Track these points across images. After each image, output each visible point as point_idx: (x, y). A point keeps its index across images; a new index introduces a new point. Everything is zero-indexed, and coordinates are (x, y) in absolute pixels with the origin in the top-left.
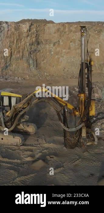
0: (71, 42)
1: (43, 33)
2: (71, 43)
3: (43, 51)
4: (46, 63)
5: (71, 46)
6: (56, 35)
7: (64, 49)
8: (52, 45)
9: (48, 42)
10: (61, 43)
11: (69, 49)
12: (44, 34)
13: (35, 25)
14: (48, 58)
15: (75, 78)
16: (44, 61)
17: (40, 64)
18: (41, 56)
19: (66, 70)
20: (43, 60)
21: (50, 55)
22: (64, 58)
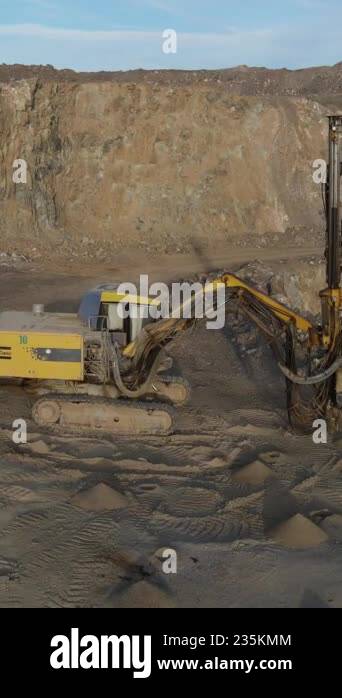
0: (158, 140)
1: (71, 114)
2: (156, 144)
3: (71, 168)
4: (82, 207)
5: (159, 153)
6: (111, 119)
7: (137, 162)
8: (99, 151)
9: (86, 139)
10: (128, 145)
11: (151, 162)
12: (73, 114)
13: (47, 87)
14: (89, 190)
15: (181, 252)
16: (77, 201)
17: (63, 209)
18: (68, 184)
19: (145, 228)
20: (73, 199)
21: (95, 181)
22: (138, 192)
